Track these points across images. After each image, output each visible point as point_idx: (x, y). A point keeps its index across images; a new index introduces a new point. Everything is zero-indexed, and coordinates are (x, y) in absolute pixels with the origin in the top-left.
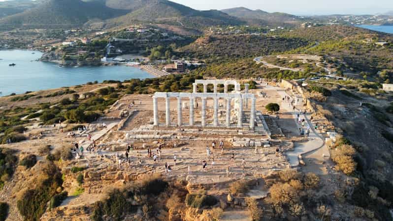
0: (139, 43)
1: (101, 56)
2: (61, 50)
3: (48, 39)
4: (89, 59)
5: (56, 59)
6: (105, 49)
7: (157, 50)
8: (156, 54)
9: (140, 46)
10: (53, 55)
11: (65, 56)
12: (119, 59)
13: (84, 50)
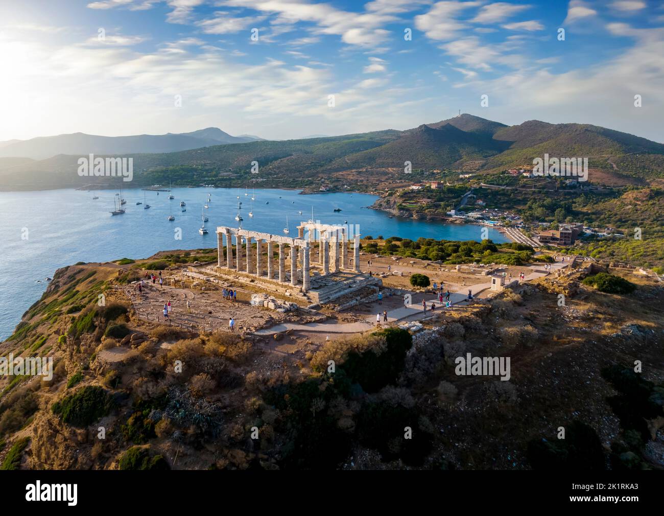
0: (520, 192)
1: (449, 208)
2: (399, 196)
3: (398, 181)
4: (429, 211)
5: (390, 208)
6: (459, 199)
7: (543, 206)
8: (538, 212)
9: (520, 198)
10: (388, 202)
11: (401, 205)
12: (473, 215)
13: (429, 198)
